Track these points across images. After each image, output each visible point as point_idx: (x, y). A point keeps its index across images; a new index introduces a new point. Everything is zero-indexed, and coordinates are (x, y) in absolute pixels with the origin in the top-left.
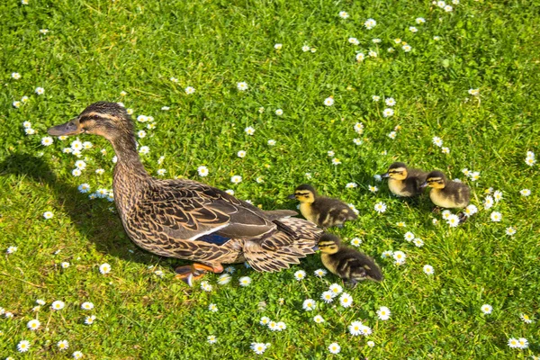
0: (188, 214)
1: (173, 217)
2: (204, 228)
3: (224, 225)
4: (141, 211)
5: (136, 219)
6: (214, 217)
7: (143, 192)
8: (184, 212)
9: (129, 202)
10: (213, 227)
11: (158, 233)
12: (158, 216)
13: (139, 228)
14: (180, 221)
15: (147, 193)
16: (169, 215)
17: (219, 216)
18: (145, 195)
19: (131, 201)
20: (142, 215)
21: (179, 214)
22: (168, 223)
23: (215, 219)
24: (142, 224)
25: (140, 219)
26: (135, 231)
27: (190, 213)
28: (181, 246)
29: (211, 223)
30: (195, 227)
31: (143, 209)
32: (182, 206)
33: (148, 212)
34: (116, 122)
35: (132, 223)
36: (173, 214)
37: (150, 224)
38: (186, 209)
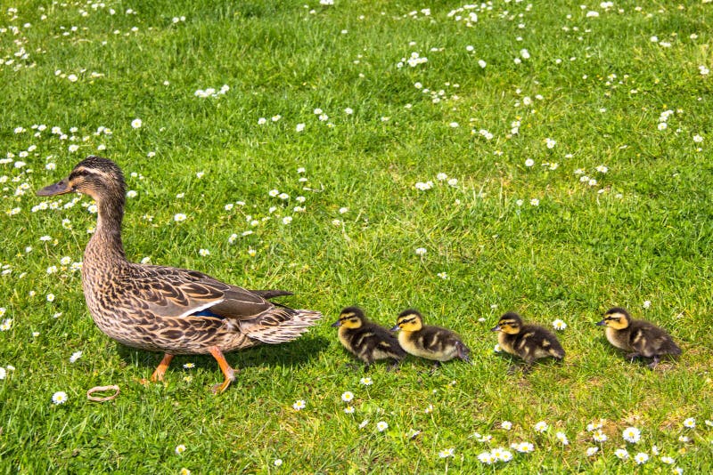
0: (178, 289)
1: (161, 291)
2: (197, 304)
3: (218, 301)
4: (120, 288)
5: (114, 296)
6: (207, 292)
7: (120, 269)
8: (174, 287)
9: (103, 276)
10: (206, 303)
11: (143, 311)
12: (142, 291)
13: (118, 306)
14: (168, 295)
15: (125, 269)
16: (156, 290)
17: (212, 291)
18: (122, 272)
19: (106, 276)
20: (121, 292)
21: (167, 288)
22: (154, 298)
23: (208, 294)
24: (122, 301)
25: (119, 295)
26: (113, 309)
27: (180, 288)
28: (171, 324)
29: (203, 298)
30: (185, 303)
31: (122, 286)
32: (169, 281)
33: (129, 288)
34: (107, 179)
35: (108, 300)
36: (161, 288)
37: (132, 300)
38: (174, 284)
